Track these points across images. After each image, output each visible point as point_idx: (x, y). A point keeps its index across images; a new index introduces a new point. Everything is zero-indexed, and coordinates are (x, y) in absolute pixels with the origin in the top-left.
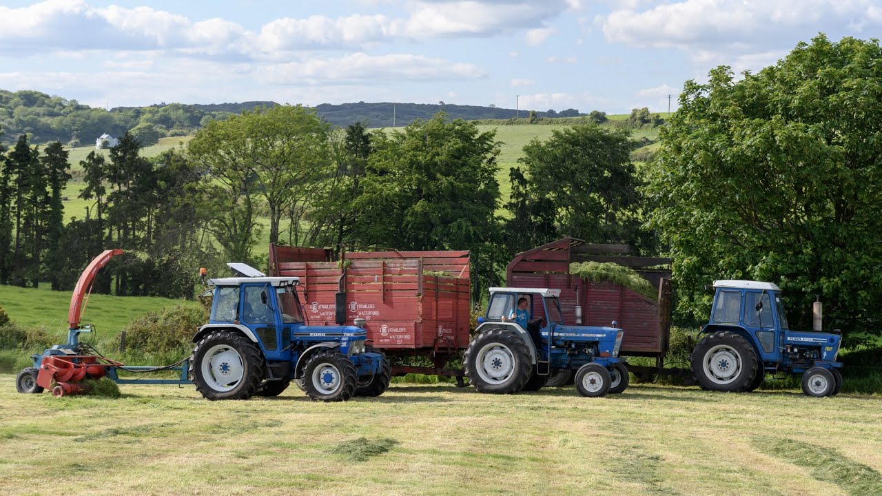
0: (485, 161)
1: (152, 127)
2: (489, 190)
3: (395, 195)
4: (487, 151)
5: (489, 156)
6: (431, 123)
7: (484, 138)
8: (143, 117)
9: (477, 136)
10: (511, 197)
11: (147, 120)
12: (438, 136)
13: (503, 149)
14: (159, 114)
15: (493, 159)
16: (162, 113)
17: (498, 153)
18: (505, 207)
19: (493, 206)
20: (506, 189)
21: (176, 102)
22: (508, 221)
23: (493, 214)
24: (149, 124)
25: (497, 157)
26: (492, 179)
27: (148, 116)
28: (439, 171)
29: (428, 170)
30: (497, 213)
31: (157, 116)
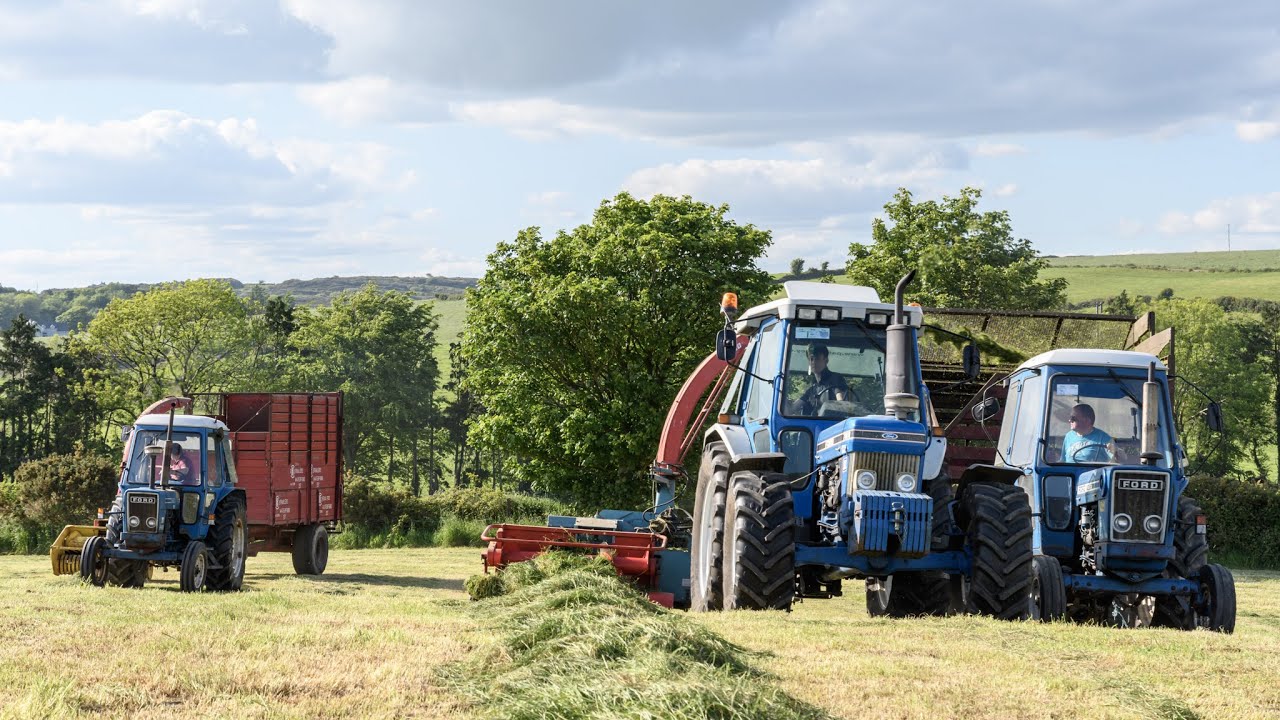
0: (421, 337)
1: (86, 310)
2: (427, 369)
3: (321, 376)
4: (424, 325)
5: (426, 330)
6: (360, 295)
7: (419, 312)
8: (76, 300)
9: (412, 309)
10: (451, 376)
11: (82, 303)
12: (370, 311)
13: (440, 322)
14: (96, 296)
15: (431, 334)
16: (99, 295)
17: (436, 327)
18: (445, 387)
19: (433, 387)
20: (445, 367)
21: (115, 282)
22: (452, 404)
23: (431, 396)
24: (83, 307)
25: (435, 332)
26: (429, 357)
27: (82, 298)
28: (369, 347)
29: (355, 348)
30: (437, 395)
31: (93, 298)
